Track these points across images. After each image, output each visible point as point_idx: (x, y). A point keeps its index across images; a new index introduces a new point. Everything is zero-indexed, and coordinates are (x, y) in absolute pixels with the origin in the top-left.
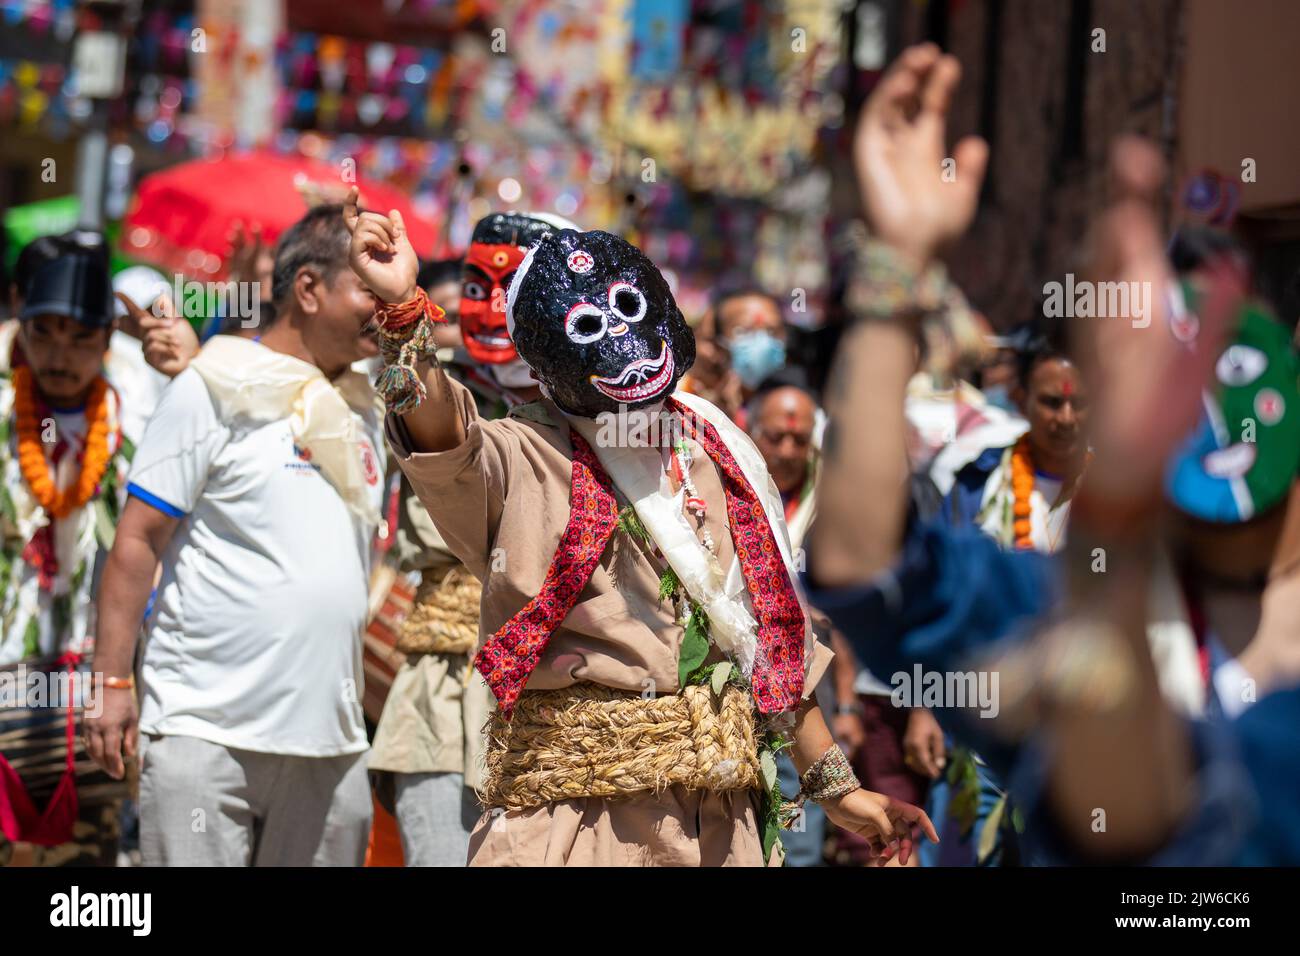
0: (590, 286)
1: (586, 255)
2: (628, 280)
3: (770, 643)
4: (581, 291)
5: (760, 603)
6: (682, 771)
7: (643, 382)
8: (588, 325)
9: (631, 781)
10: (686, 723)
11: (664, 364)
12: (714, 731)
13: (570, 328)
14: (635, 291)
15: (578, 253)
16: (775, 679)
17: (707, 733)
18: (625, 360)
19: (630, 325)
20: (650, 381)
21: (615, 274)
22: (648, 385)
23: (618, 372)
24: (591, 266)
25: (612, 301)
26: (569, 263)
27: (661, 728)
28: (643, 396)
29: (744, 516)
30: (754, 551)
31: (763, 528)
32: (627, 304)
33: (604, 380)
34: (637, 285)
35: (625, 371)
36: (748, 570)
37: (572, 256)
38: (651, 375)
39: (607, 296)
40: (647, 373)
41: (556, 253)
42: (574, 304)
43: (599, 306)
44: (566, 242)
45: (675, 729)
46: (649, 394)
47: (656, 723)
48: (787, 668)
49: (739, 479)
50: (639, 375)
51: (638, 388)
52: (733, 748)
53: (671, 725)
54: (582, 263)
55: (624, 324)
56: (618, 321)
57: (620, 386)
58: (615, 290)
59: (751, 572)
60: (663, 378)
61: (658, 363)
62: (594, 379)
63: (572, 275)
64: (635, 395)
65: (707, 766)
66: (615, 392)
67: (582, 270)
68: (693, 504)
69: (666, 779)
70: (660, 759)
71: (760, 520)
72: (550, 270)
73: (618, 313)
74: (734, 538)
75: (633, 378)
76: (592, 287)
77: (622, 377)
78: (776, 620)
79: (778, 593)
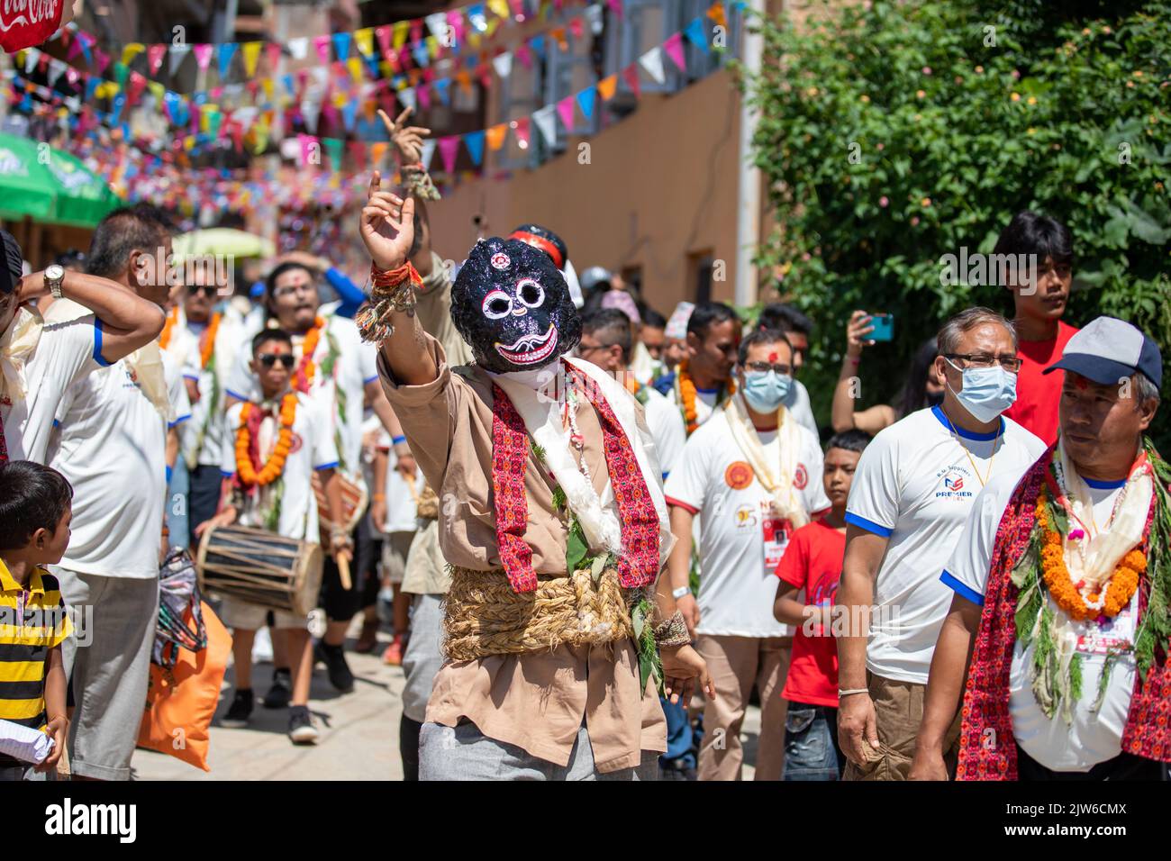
0: (504, 279)
1: (505, 256)
2: (533, 277)
3: (631, 537)
4: (498, 282)
5: (624, 508)
6: (570, 633)
7: (531, 351)
8: (499, 306)
9: (534, 641)
10: (573, 597)
11: (549, 339)
12: (592, 603)
13: (485, 307)
14: (537, 286)
15: (500, 254)
16: (634, 563)
17: (587, 604)
18: (520, 333)
19: (529, 309)
20: (536, 350)
21: (525, 272)
22: (534, 353)
23: (514, 342)
24: (507, 265)
25: (519, 290)
26: (492, 261)
27: (555, 601)
28: (530, 361)
29: (614, 446)
30: (621, 471)
31: (628, 455)
32: (530, 294)
33: (504, 346)
34: (541, 283)
35: (519, 342)
36: (615, 485)
37: (495, 256)
38: (538, 347)
39: (516, 287)
40: (535, 344)
41: (485, 254)
42: (491, 290)
43: (509, 294)
44: (493, 246)
45: (565, 602)
46: (534, 360)
47: (551, 598)
48: (645, 554)
49: (612, 420)
50: (528, 345)
51: (527, 355)
52: (607, 614)
53: (561, 599)
54: (501, 262)
55: (525, 308)
56: (521, 305)
57: (514, 352)
58: (522, 283)
59: (619, 486)
60: (546, 350)
61: (544, 338)
62: (497, 345)
63: (493, 270)
64: (523, 360)
65: (588, 629)
66: (510, 356)
67: (500, 267)
68: (574, 439)
69: (559, 639)
70: (555, 624)
71: (626, 449)
72: (478, 265)
73: (522, 300)
74: (608, 462)
75: (524, 347)
76: (505, 280)
77: (516, 346)
78: (636, 521)
79: (638, 501)
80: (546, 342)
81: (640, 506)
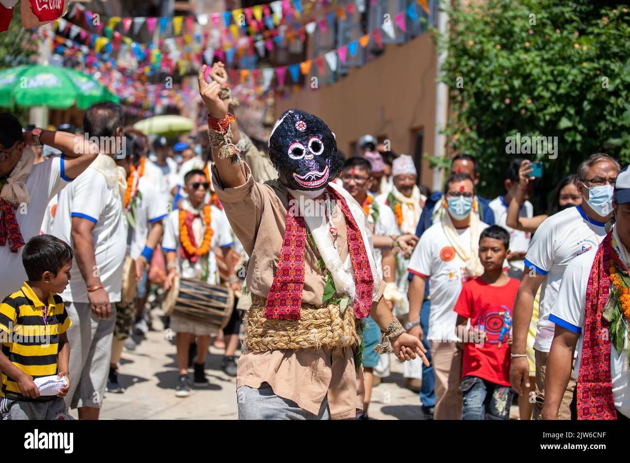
0: (302, 136)
1: (304, 123)
2: (319, 137)
3: (361, 290)
4: (298, 138)
5: (357, 273)
6: (327, 340)
7: (314, 180)
8: (298, 152)
9: (306, 343)
10: (328, 320)
11: (325, 174)
12: (340, 324)
13: (290, 151)
14: (320, 142)
15: (301, 122)
16: (362, 304)
17: (337, 325)
18: (308, 170)
19: (315, 156)
20: (317, 180)
21: (314, 134)
22: (316, 182)
23: (305, 174)
25: (310, 144)
26: (296, 125)
27: (319, 322)
28: (312, 186)
29: (353, 237)
30: (356, 252)
31: (361, 243)
32: (316, 147)
33: (298, 176)
34: (322, 140)
35: (307, 174)
36: (353, 259)
37: (298, 123)
38: (318, 178)
39: (308, 142)
40: (316, 177)
41: (292, 120)
42: (294, 142)
43: (304, 145)
44: (297, 116)
45: (324, 322)
46: (315, 186)
47: (317, 320)
48: (366, 300)
49: (353, 222)
50: (313, 177)
51: (311, 182)
52: (347, 331)
53: (323, 320)
54: (301, 126)
55: (312, 155)
56: (310, 153)
57: (304, 180)
58: (312, 140)
59: (355, 260)
60: (322, 180)
61: (322, 174)
62: (294, 174)
63: (296, 130)
64: (309, 185)
65: (337, 339)
66: (301, 182)
67: (301, 129)
68: (332, 230)
69: (321, 344)
70: (318, 335)
71: (360, 239)
72: (288, 126)
73: (311, 150)
74: (349, 246)
75: (310, 178)
77: (306, 177)
78: (363, 281)
79: (364, 269)
80: (323, 176)
81: (365, 273)
